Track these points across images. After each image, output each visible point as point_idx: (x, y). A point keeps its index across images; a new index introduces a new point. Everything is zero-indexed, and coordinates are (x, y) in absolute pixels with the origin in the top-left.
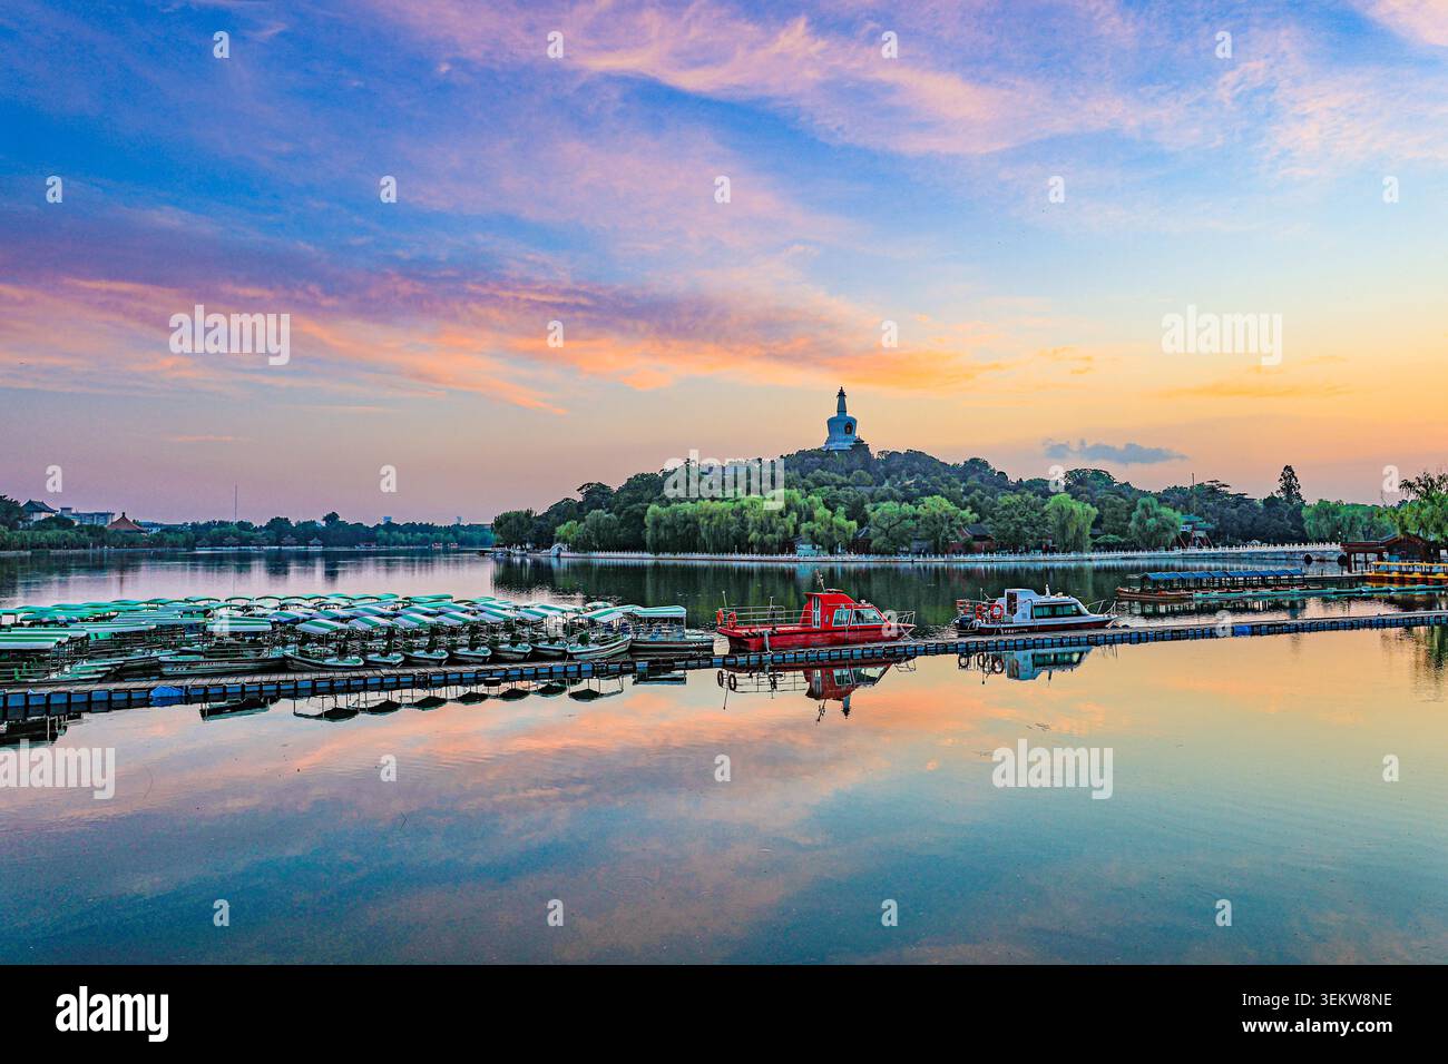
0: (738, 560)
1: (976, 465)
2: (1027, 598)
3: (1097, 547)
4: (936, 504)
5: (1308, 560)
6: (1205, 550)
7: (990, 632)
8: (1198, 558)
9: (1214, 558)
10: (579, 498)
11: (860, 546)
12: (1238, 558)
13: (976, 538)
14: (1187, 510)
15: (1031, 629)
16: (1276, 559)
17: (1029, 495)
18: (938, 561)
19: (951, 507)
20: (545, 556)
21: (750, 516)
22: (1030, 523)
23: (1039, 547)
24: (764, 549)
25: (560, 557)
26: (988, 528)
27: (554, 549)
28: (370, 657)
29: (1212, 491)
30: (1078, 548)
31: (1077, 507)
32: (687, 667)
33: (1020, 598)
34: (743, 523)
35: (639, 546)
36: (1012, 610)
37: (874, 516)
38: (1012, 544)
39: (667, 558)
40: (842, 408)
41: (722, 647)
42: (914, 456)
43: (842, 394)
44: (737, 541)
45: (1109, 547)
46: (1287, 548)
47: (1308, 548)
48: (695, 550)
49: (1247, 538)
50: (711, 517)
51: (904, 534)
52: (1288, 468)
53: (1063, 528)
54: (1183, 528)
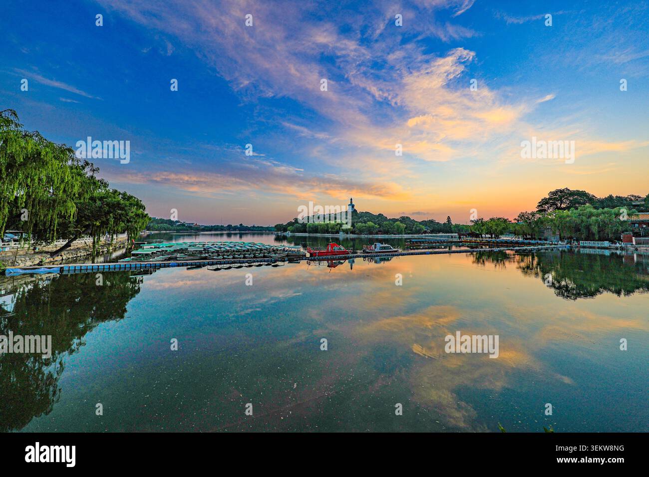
0: (327, 235)
1: (380, 215)
2: (379, 245)
3: (406, 234)
4: (370, 224)
5: (452, 237)
6: (430, 234)
7: (369, 253)
8: (428, 236)
9: (432, 236)
10: (293, 221)
11: (353, 233)
12: (437, 236)
13: (379, 231)
14: (426, 225)
15: (379, 252)
16: (445, 237)
17: (391, 222)
18: (371, 236)
19: (373, 224)
20: (285, 234)
21: (330, 226)
22: (391, 228)
23: (393, 233)
24: (332, 233)
25: (288, 234)
26: (381, 229)
27: (287, 232)
28: (225, 256)
29: (431, 222)
30: (402, 234)
31: (401, 225)
32: (300, 260)
33: (377, 245)
34: (328, 227)
35: (305, 232)
36: (375, 248)
37: (357, 226)
38: (387, 232)
39: (311, 235)
40: (351, 202)
41: (308, 255)
42: (367, 213)
43: (351, 199)
44: (326, 231)
45: (409, 234)
46: (448, 234)
47: (453, 234)
48: (317, 233)
49: (439, 232)
50: (321, 226)
51: (363, 230)
52: (449, 217)
53: (398, 230)
54: (425, 230)
